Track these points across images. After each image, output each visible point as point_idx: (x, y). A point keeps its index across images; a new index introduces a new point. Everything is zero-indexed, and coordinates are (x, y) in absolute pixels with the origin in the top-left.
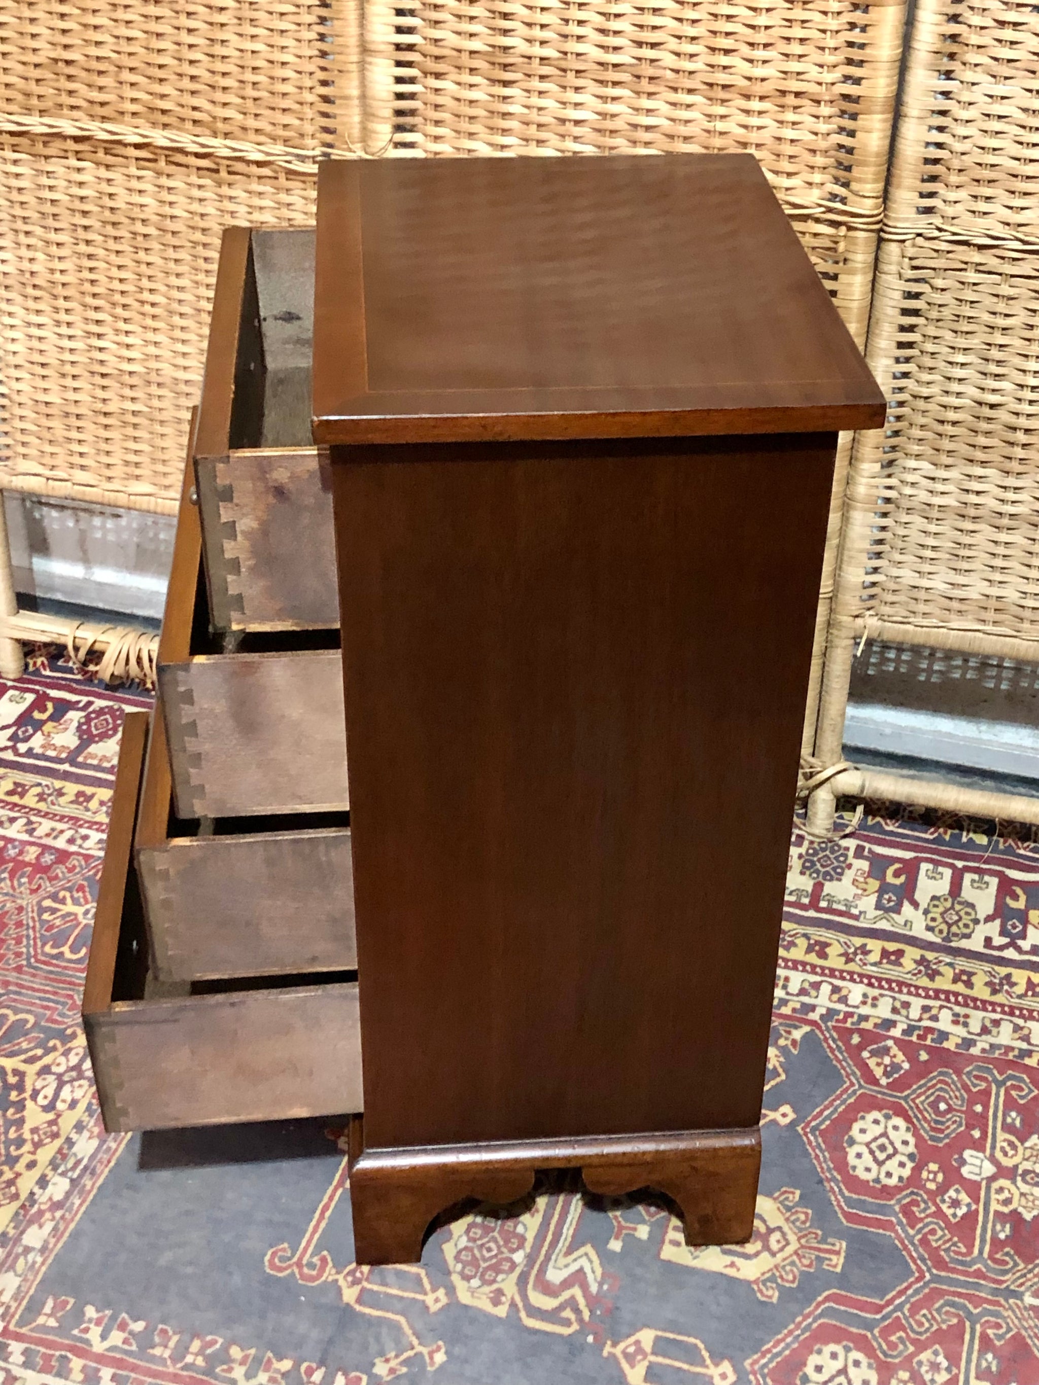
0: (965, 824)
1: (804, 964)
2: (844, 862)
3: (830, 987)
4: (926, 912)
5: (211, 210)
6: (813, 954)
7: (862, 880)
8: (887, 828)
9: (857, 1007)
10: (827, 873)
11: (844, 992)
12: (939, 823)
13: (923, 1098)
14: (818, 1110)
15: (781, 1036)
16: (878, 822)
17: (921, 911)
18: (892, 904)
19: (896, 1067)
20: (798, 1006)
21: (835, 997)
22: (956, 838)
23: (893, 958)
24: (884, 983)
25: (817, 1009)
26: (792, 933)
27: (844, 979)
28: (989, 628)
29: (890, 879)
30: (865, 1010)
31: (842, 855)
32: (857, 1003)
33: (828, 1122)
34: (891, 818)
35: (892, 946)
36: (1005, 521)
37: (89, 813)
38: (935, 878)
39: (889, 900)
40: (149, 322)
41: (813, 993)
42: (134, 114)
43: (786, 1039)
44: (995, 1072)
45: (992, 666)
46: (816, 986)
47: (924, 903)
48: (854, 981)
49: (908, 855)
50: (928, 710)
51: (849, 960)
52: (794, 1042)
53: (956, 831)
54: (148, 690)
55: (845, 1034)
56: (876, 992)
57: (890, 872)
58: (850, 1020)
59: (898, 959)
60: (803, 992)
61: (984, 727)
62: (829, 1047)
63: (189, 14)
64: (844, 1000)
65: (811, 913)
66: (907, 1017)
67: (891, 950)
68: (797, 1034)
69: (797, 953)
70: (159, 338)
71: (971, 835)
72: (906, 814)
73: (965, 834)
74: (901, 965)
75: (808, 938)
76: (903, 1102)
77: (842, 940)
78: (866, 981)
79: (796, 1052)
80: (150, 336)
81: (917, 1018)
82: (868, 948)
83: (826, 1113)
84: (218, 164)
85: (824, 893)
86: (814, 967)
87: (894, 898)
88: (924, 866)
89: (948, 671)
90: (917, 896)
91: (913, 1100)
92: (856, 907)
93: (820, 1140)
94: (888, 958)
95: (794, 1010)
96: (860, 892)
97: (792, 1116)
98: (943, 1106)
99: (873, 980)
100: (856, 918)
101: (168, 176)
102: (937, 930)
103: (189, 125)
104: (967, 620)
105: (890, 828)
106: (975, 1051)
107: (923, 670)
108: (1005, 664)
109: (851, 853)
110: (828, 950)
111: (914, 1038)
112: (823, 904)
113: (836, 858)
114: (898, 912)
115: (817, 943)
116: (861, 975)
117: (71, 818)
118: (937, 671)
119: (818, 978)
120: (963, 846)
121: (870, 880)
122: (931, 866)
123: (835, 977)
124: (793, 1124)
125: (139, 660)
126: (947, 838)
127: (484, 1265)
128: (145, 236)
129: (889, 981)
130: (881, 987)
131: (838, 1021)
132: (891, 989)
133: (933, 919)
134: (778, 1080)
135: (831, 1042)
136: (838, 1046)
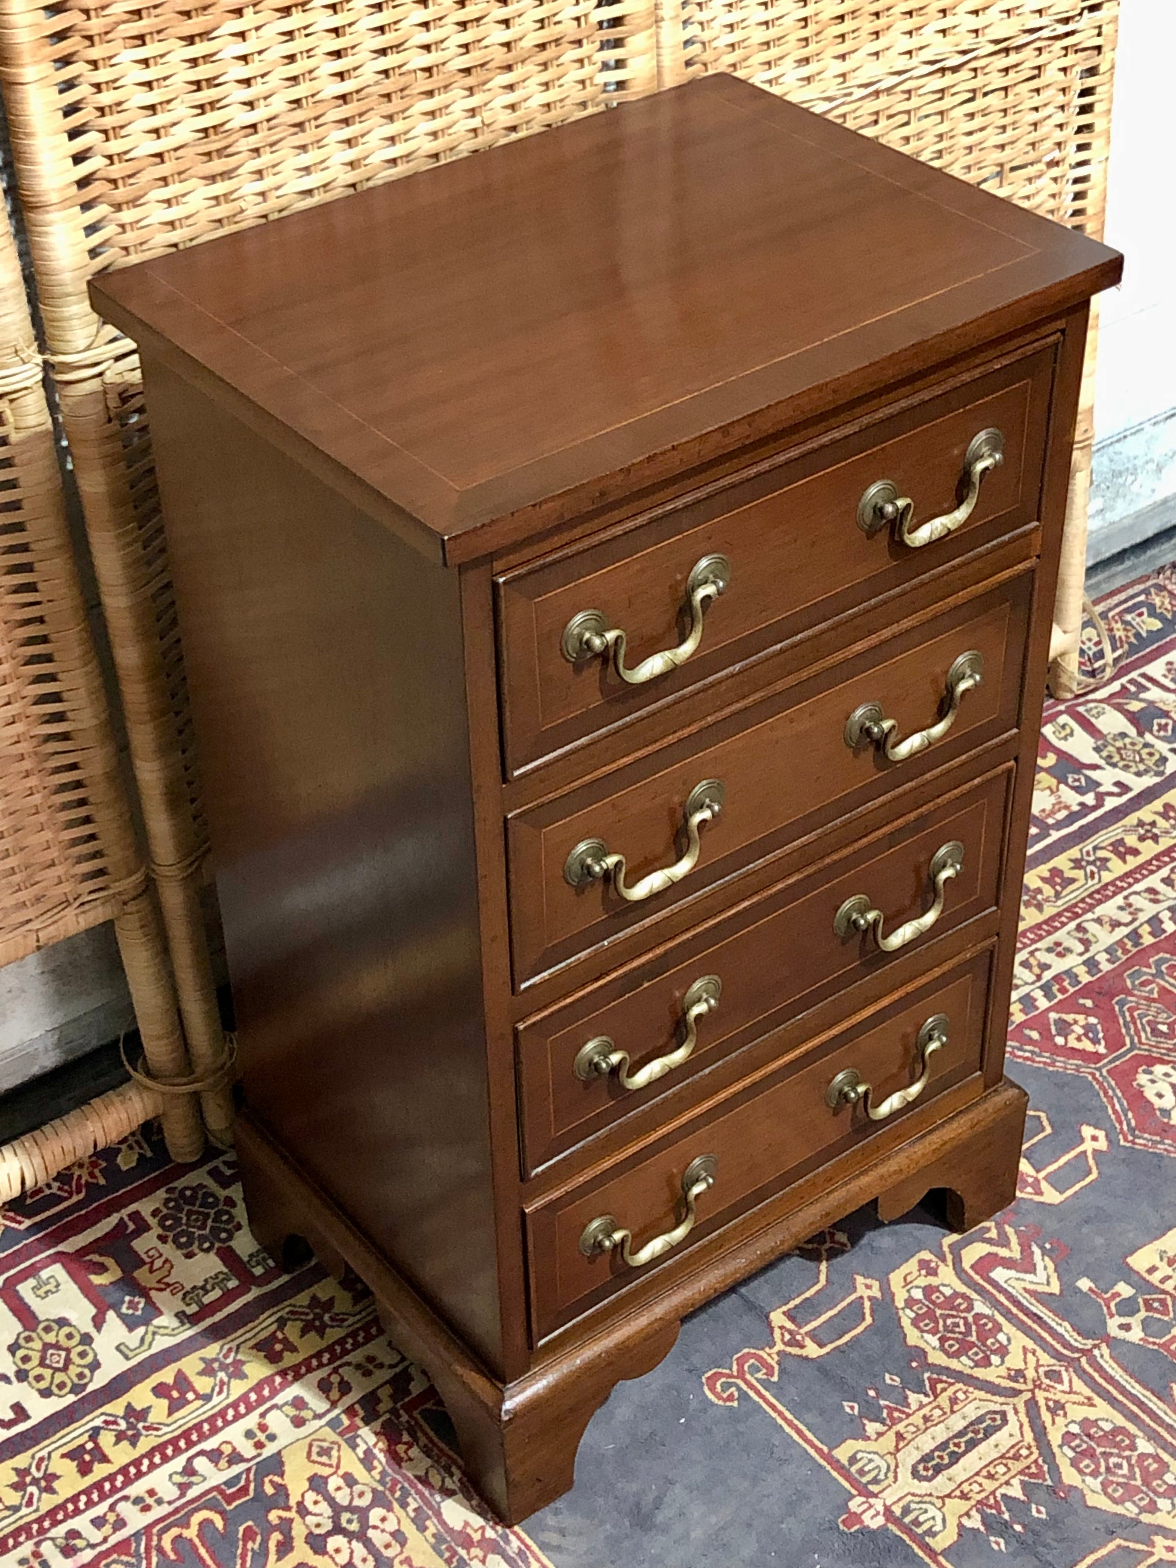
13: (1143, 1035)
14: (1110, 1111)
19: (1088, 1028)
33: (1130, 1115)
37: (24, 1511)
44: (1145, 969)
55: (1019, 1037)
62: (1026, 1058)
66: (1026, 983)
76: (1136, 1052)
81: (1034, 978)
83: (1117, 1107)
91: (1140, 1042)
93: (1146, 1136)
97: (1101, 1134)
98: (1164, 1028)
106: (1105, 967)
111: (1060, 996)
117: (15, 1534)
124: (1111, 1138)
127: (1139, 1482)
135: (1020, 1053)
136: (1032, 1052)
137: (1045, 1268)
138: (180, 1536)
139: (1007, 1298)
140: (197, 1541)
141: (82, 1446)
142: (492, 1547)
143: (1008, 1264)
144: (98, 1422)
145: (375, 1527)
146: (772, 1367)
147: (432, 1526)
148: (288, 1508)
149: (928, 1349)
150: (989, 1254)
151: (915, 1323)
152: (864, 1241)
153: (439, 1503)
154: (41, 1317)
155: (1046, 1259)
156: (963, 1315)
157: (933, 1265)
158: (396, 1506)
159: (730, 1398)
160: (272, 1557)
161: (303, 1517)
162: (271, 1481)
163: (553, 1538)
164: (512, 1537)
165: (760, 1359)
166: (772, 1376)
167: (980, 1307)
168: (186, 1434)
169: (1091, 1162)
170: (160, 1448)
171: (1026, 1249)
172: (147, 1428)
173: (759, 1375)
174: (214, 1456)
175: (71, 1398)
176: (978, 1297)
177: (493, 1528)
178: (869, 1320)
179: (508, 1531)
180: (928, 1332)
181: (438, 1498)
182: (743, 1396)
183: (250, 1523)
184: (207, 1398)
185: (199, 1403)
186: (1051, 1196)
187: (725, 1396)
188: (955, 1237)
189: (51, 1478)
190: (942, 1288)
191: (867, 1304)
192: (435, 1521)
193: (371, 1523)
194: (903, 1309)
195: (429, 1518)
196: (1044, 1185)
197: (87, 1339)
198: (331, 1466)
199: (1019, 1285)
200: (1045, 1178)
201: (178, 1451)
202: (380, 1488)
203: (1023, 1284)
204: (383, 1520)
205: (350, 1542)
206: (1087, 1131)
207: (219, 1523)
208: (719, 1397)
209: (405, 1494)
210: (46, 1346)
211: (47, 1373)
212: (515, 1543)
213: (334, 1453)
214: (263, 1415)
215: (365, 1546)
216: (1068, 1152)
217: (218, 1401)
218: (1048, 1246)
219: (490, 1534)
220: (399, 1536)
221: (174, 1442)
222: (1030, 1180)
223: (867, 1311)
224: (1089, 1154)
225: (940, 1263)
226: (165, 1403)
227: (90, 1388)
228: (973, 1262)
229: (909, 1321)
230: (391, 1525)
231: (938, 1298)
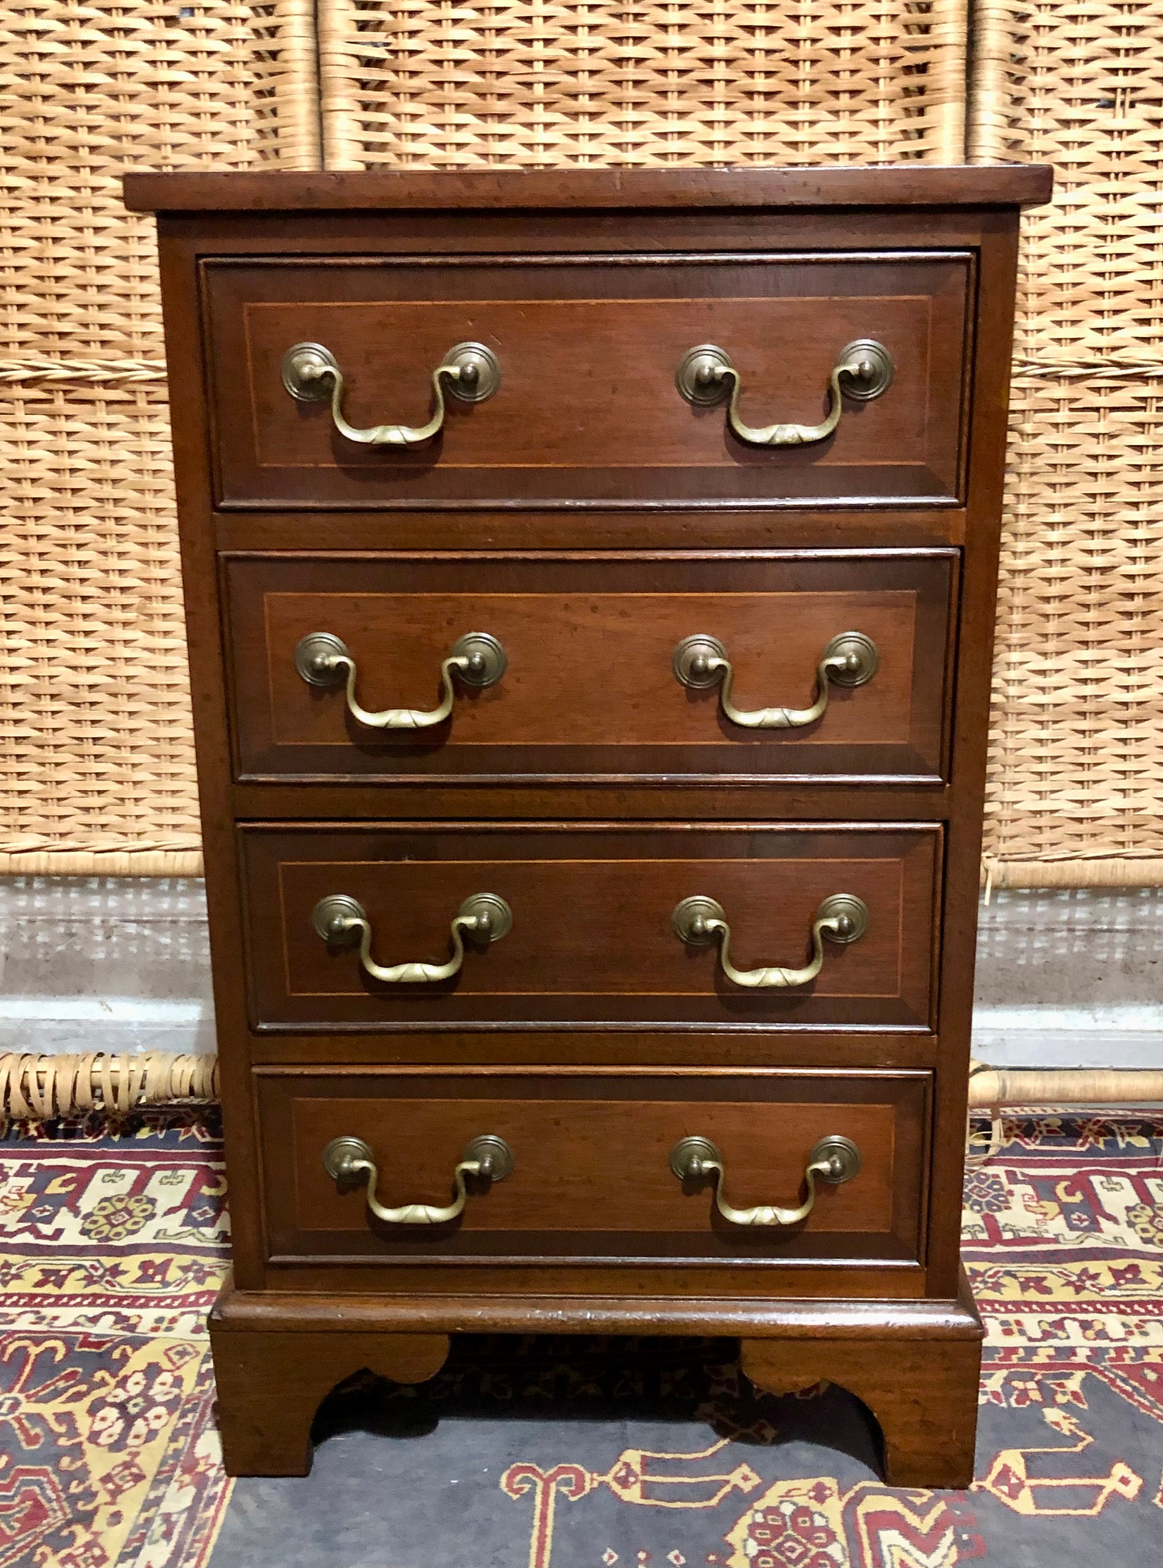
0: (1115, 1127)
1: (1028, 1304)
2: (1002, 1189)
3: (1077, 1324)
4: (1131, 1224)
5: (123, 455)
6: (1032, 1290)
7: (1034, 1204)
8: (1028, 1148)
9: (1125, 1340)
10: (989, 1204)
11: (1098, 1326)
12: (1086, 1133)
15: (1055, 1392)
16: (1016, 1143)
17: (1124, 1225)
18: (1086, 1223)
20: (1052, 1352)
21: (1090, 1333)
22: (1112, 1145)
23: (1129, 1276)
24: (1136, 1307)
25: (1078, 1351)
26: (990, 1273)
27: (1086, 1311)
28: (1130, 850)
29: (1066, 1199)
30: (1137, 1341)
31: (994, 1183)
32: (1123, 1336)
34: (1029, 1136)
35: (1121, 1264)
36: (1133, 712)
38: (1112, 1189)
39: (1082, 1221)
40: (40, 614)
41: (1060, 1333)
42: (22, 344)
43: (1064, 1393)
45: (1102, 931)
46: (1059, 1324)
47: (1122, 1216)
48: (1100, 1312)
49: (1070, 1172)
50: (1031, 1002)
51: (1079, 1289)
52: (1074, 1394)
53: (1109, 1138)
54: (33, 1138)
55: (1135, 1372)
56: (1133, 1320)
57: (1060, 1189)
58: (1126, 1356)
59: (1135, 1276)
60: (1046, 1335)
61: (1100, 1014)
62: (1124, 1392)
63: (95, 209)
64: (1102, 1334)
65: (999, 1248)
67: (1122, 1268)
68: (1074, 1383)
69: (1012, 1292)
70: (52, 633)
71: (1128, 1139)
72: (1044, 1129)
73: (1119, 1139)
74: (1143, 1282)
75: (1015, 1277)
77: (1055, 1270)
78: (1114, 1309)
79: (1086, 1407)
80: (42, 633)
82: (1092, 1271)
84: (133, 392)
85: (1001, 1224)
86: (1041, 1305)
87: (1084, 1217)
88: (1096, 1180)
89: (1053, 947)
90: (1108, 1209)
92: (1047, 1231)
94: (1125, 1278)
95: (1049, 1357)
96: (1041, 1217)
97: (1136, 1482)
99: (1122, 1307)
100: (1055, 1240)
101: (68, 417)
102: (1156, 1240)
103: (95, 348)
104: (1103, 844)
105: (1032, 1147)
107: (1022, 952)
108: (1117, 927)
109: (1004, 1179)
110: (1045, 1283)
112: (1007, 1236)
113: (989, 1187)
114: (1100, 1231)
115: (1028, 1279)
116: (1105, 1304)
118: (1039, 949)
119: (1056, 1317)
120: (1125, 1152)
121: (1043, 1203)
122: (1103, 1178)
123: (1074, 1311)
124: (1144, 1493)
125: (25, 1088)
126: (1101, 1146)
128: (36, 500)
129: (1142, 1303)
130: (1137, 1313)
131: (1111, 1359)
132: (1149, 1312)
133: (1144, 1230)
134: (1085, 1443)
135: (1121, 1384)
136: (1134, 1388)
137: (945, 1556)
138: (25, 1348)
139: (874, 1559)
140: (32, 1358)
141: (59, 1271)
142: (201, 1482)
143: (908, 1532)
144: (87, 1264)
145: (146, 1419)
146: (583, 1488)
147: (182, 1442)
148: (114, 1376)
149: (739, 1552)
150: (896, 1513)
151: (753, 1527)
152: (787, 1446)
153: (205, 1429)
154: (146, 1192)
155: (954, 1549)
156: (809, 1546)
157: (828, 1492)
158: (177, 1414)
159: (516, 1491)
160: (63, 1398)
161: (116, 1387)
162: (124, 1350)
163: (249, 1503)
164: (222, 1484)
165: (580, 1477)
166: (574, 1495)
167: (835, 1551)
168: (122, 1299)
169: (1101, 1499)
170: (96, 1296)
171: (939, 1528)
172: (108, 1282)
173: (564, 1489)
174: (121, 1319)
175: (94, 1242)
176: (844, 1543)
177: (219, 1469)
178: (714, 1502)
179: (226, 1477)
180: (756, 1539)
181: (210, 1425)
182: (531, 1496)
183: (80, 1370)
184: (165, 1284)
185: (158, 1285)
186: (1024, 1504)
187: (515, 1486)
188: (881, 1485)
189: (18, 1277)
190: (816, 1517)
191: (727, 1489)
192: (189, 1439)
193: (147, 1415)
194: (757, 1511)
195: (187, 1435)
196: (1025, 1494)
197: (152, 1216)
198: (174, 1363)
199: (898, 1554)
200: (1032, 1488)
201: (105, 1304)
202: (184, 1396)
203: (905, 1557)
204: (158, 1417)
205: (118, 1419)
206: (1120, 1470)
207: (59, 1357)
208: (509, 1484)
209: (193, 1410)
210: (126, 1209)
211: (102, 1221)
212: (219, 1488)
213: (187, 1358)
214: (183, 1314)
215: (124, 1429)
216: (1080, 1477)
217: (172, 1290)
218: (965, 1537)
219: (212, 1473)
220: (152, 1434)
221: (109, 1297)
222: (1014, 1481)
223: (721, 1494)
224: (1105, 1492)
225: (836, 1495)
226: (139, 1273)
227: (110, 1243)
228: (871, 1510)
229: (750, 1522)
230: (155, 1425)
231: (804, 1522)
